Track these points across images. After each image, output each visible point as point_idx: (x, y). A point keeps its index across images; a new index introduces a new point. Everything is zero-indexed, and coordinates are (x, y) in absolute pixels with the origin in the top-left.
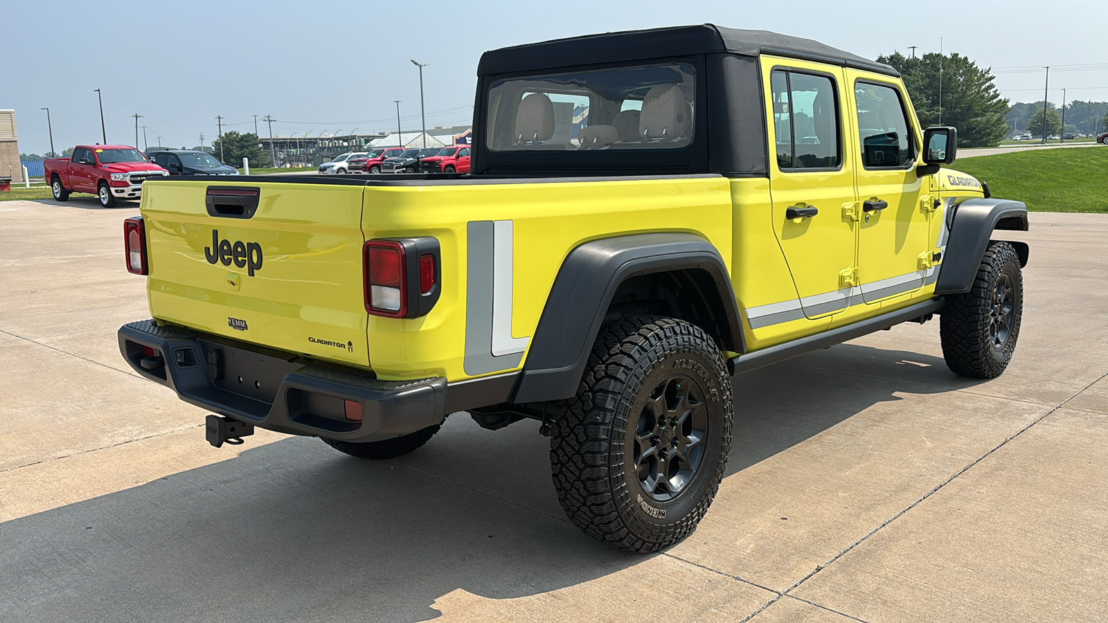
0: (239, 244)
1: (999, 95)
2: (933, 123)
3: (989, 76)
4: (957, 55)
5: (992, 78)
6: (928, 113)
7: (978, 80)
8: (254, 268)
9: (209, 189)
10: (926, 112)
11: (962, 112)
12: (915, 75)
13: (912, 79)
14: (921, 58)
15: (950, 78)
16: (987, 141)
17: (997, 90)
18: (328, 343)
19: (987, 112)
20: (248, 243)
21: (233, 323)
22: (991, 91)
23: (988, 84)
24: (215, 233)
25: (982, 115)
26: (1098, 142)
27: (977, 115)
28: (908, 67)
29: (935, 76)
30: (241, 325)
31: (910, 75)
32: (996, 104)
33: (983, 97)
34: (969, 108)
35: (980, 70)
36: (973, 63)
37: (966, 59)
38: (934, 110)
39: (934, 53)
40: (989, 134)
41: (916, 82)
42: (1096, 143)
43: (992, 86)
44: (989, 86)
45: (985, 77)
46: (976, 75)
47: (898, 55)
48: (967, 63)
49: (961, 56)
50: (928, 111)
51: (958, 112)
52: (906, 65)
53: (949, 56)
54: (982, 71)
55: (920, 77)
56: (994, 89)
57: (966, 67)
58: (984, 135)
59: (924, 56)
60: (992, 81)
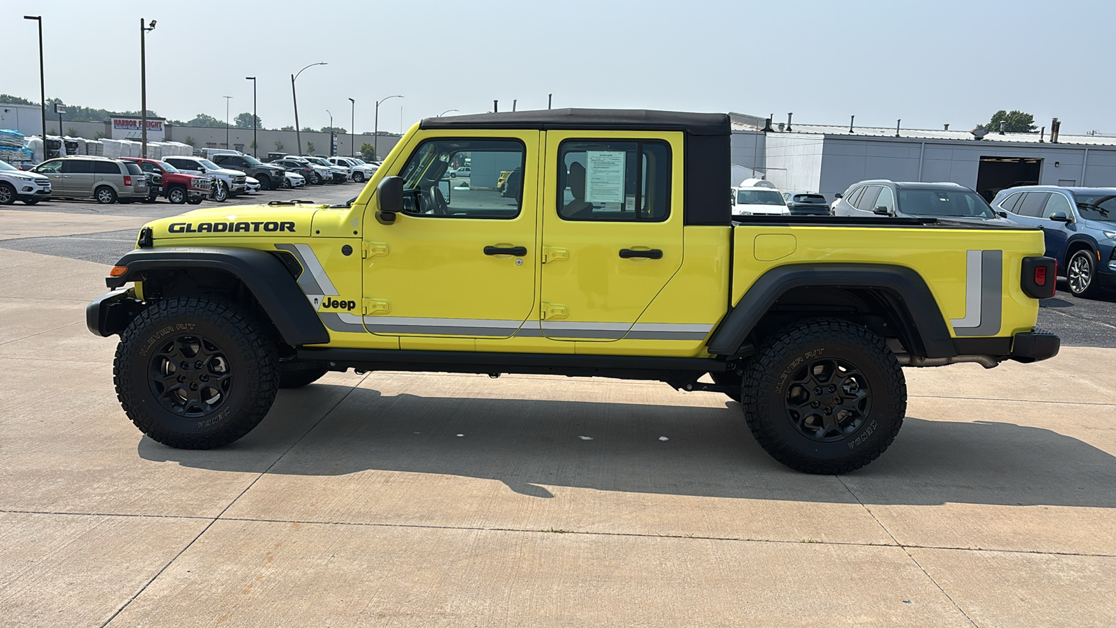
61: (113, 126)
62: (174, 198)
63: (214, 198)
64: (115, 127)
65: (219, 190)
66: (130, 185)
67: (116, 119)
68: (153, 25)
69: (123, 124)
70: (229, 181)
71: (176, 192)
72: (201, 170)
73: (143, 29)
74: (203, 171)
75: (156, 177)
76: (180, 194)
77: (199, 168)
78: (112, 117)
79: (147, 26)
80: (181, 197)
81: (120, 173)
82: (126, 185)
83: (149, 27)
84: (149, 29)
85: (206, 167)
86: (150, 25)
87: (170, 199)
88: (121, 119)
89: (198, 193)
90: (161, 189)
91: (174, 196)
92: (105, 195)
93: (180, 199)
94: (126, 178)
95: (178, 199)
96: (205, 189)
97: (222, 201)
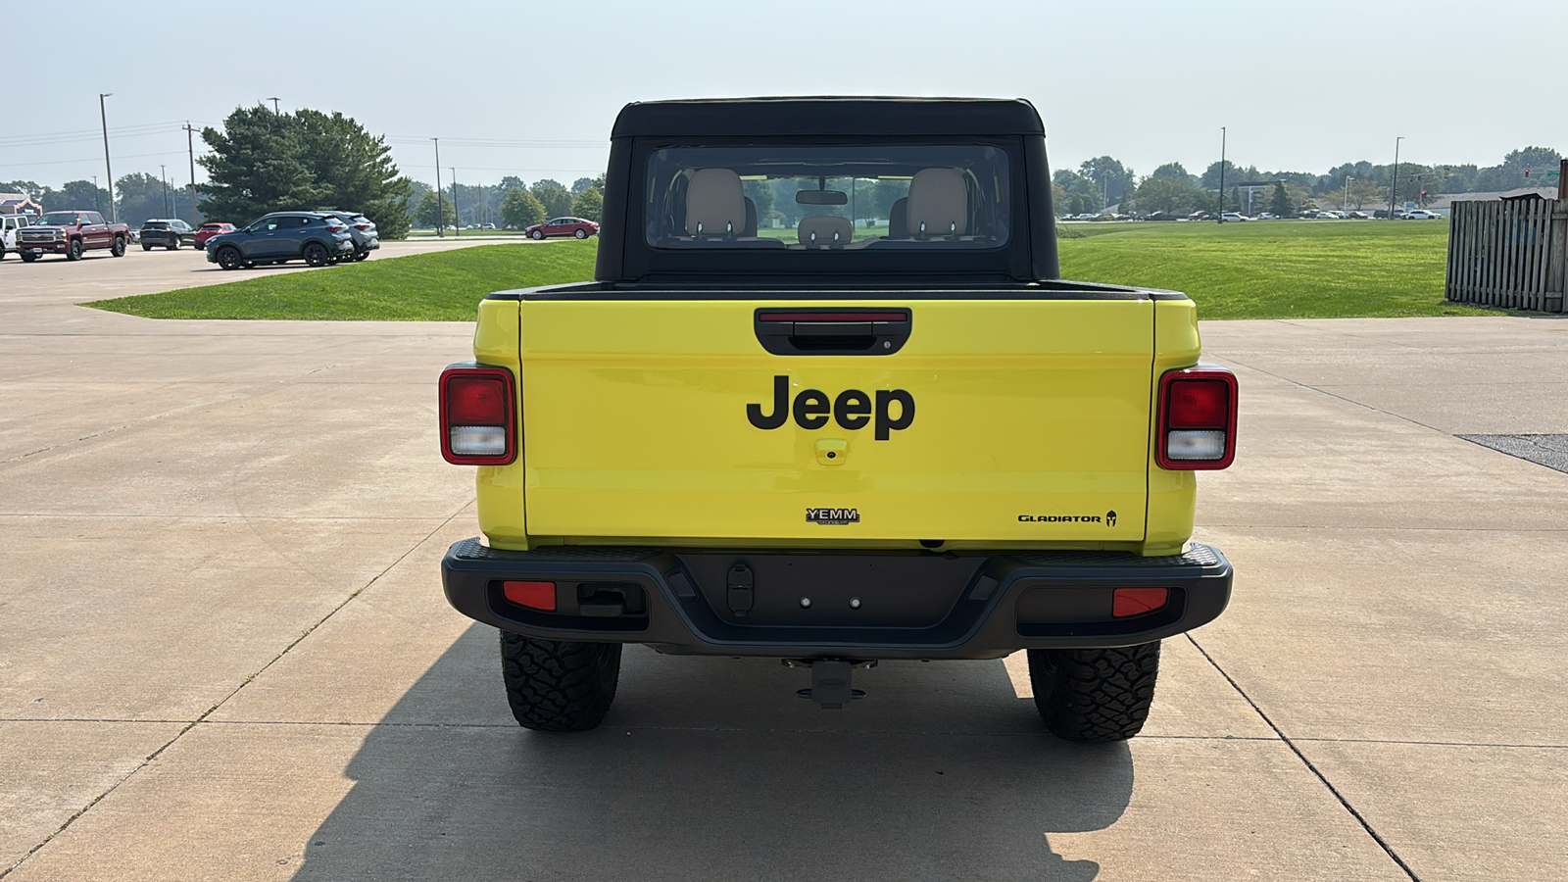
0: (854, 394)
1: (397, 172)
2: (321, 205)
3: (384, 145)
4: (340, 114)
5: (386, 149)
6: (314, 192)
7: (372, 150)
8: (888, 426)
9: (759, 314)
10: (312, 191)
11: (357, 192)
12: (289, 138)
13: (287, 144)
14: (293, 114)
15: (337, 145)
16: (392, 232)
17: (395, 166)
19: (386, 193)
20: (878, 392)
21: (822, 516)
22: (389, 166)
23: (383, 156)
24: (782, 384)
25: (381, 197)
26: (528, 237)
27: (375, 197)
28: (279, 127)
29: (315, 140)
30: (847, 518)
31: (283, 138)
32: (396, 183)
33: (380, 173)
34: (365, 188)
35: (372, 137)
36: (362, 128)
37: (352, 120)
38: (320, 187)
39: (310, 110)
40: (393, 223)
41: (292, 148)
42: (524, 237)
43: (387, 160)
44: (385, 159)
45: (377, 148)
46: (368, 145)
47: (263, 108)
48: (355, 126)
49: (346, 116)
50: (315, 189)
51: (352, 192)
52: (276, 124)
53: (330, 116)
54: (374, 139)
55: (296, 141)
56: (390, 164)
57: (355, 132)
58: (386, 223)
59: (297, 113)
60: (388, 153)
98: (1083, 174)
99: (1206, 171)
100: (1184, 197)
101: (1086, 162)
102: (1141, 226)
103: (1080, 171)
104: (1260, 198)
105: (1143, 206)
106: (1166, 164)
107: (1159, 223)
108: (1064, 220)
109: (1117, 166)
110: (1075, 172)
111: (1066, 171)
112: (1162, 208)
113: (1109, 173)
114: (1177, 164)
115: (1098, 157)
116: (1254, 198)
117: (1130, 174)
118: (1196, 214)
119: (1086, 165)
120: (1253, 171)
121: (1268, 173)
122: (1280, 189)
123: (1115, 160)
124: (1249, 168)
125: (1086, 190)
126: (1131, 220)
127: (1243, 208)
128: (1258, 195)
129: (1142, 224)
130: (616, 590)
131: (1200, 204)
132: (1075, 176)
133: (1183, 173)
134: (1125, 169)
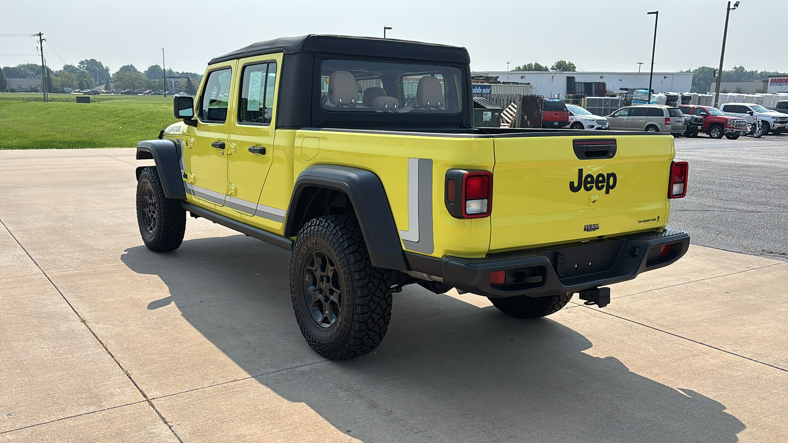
0: (601, 175)
8: (609, 188)
9: (574, 141)
18: (649, 220)
20: (607, 174)
21: (588, 229)
24: (581, 171)
30: (594, 228)
61: (769, 83)
62: (713, 134)
63: (752, 134)
64: (771, 85)
65: (758, 128)
66: (669, 124)
67: (772, 78)
68: (736, 5)
69: (778, 82)
70: (771, 121)
71: (715, 130)
72: (749, 113)
73: (729, 9)
74: (751, 114)
75: (696, 119)
76: (718, 131)
77: (748, 112)
78: (770, 76)
79: (732, 6)
80: (719, 133)
81: (663, 116)
82: (666, 124)
83: (733, 7)
84: (734, 9)
85: (754, 111)
86: (734, 5)
87: (710, 135)
88: (776, 78)
89: (732, 131)
90: (699, 127)
91: (713, 133)
92: (651, 131)
93: (718, 135)
94: (667, 119)
95: (716, 135)
96: (740, 128)
97: (759, 137)
98: (80, 67)
99: (147, 70)
100: (141, 83)
101: (82, 61)
102: (119, 97)
103: (78, 66)
104: (178, 84)
105: (120, 87)
106: (126, 65)
107: (129, 96)
108: (75, 92)
109: (99, 65)
110: (76, 66)
111: (71, 66)
112: (130, 88)
113: (95, 68)
114: (131, 65)
115: (89, 59)
116: (175, 85)
117: (107, 70)
118: (147, 91)
119: (82, 63)
120: (170, 71)
121: (177, 72)
122: (189, 81)
123: (98, 61)
124: (168, 69)
125: (85, 77)
126: (113, 94)
127: (170, 89)
128: (177, 83)
129: (119, 96)
130: (523, 271)
131: (149, 86)
132: (77, 69)
133: (135, 70)
134: (104, 66)
